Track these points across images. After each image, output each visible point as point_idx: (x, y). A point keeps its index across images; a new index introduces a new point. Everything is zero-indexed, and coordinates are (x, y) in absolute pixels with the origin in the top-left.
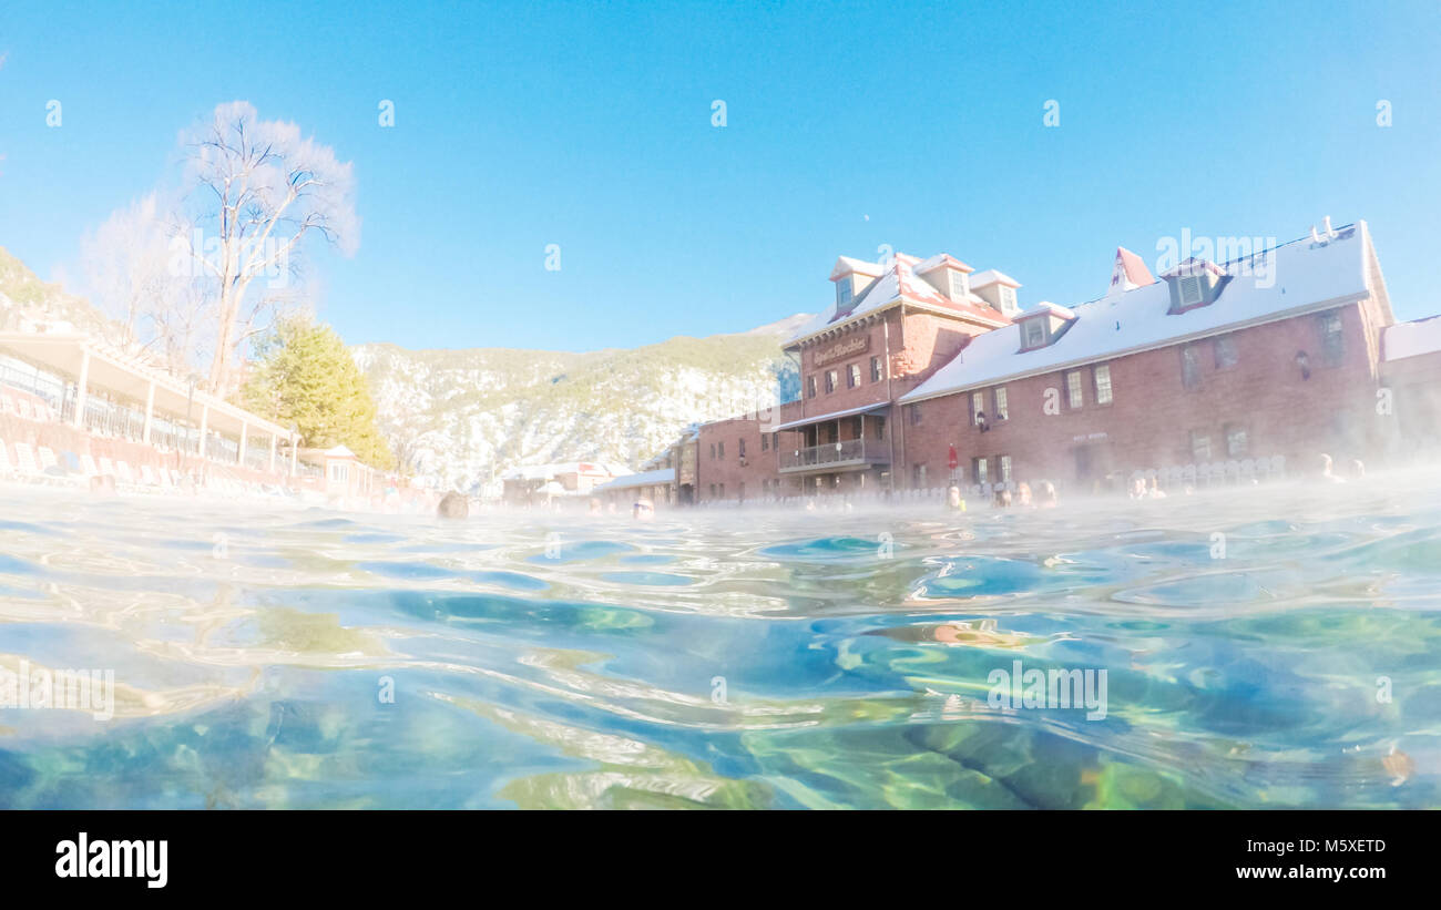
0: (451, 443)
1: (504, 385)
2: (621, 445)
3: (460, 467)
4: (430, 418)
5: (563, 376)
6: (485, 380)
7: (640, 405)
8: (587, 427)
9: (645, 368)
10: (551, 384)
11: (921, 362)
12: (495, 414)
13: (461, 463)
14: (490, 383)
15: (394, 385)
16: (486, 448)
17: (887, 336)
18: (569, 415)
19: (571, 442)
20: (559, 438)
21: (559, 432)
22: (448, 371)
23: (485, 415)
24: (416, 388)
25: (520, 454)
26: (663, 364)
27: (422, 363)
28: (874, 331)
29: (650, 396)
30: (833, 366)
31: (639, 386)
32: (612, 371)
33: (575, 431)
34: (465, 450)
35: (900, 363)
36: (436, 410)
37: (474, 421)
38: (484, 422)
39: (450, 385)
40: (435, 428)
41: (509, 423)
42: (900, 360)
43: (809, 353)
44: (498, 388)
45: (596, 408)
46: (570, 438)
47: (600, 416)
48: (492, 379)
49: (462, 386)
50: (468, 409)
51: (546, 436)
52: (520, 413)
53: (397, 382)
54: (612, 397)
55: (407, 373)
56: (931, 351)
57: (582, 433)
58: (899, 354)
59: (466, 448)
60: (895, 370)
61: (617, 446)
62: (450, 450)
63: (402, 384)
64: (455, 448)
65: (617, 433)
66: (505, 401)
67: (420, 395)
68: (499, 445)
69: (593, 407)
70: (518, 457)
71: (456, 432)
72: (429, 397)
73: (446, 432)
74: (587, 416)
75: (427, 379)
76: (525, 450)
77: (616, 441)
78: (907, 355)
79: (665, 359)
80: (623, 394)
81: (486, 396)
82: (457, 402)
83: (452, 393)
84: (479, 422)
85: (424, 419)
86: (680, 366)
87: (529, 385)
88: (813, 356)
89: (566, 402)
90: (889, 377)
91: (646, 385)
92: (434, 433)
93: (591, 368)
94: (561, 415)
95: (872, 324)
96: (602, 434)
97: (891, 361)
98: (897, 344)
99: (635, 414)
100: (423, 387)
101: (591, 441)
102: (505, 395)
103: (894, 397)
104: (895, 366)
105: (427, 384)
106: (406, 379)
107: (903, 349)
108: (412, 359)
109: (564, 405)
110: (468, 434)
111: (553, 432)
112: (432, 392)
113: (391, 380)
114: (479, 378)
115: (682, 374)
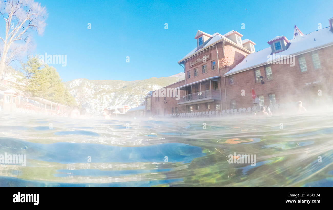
0: (98, 102)
1: (112, 88)
2: (139, 102)
3: (100, 107)
4: (94, 96)
5: (126, 86)
6: (108, 87)
7: (143, 93)
8: (131, 98)
9: (145, 84)
10: (123, 88)
11: (230, 62)
12: (109, 95)
13: (101, 107)
14: (108, 88)
15: (86, 88)
16: (107, 103)
17: (217, 53)
18: (127, 95)
19: (127, 102)
20: (124, 101)
21: (124, 99)
22: (99, 85)
23: (107, 95)
24: (91, 89)
25: (115, 104)
26: (149, 83)
27: (93, 83)
28: (212, 52)
29: (146, 91)
30: (196, 66)
31: (143, 89)
32: (137, 85)
33: (128, 99)
34: (102, 104)
35: (223, 62)
36: (95, 94)
37: (104, 97)
38: (107, 97)
39: (99, 88)
40: (95, 98)
41: (112, 97)
42: (223, 61)
43: (188, 63)
44: (111, 89)
45: (133, 94)
46: (127, 101)
47: (134, 96)
48: (109, 87)
49: (102, 89)
50: (103, 94)
51: (121, 100)
52: (115, 95)
53: (87, 88)
54: (137, 91)
55: (89, 85)
56: (233, 59)
57: (129, 100)
58: (222, 59)
59: (102, 103)
60: (221, 64)
61: (138, 103)
62: (98, 103)
63: (88, 88)
64: (99, 103)
65: (138, 100)
66: (112, 92)
67: (92, 90)
68: (110, 102)
69: (132, 93)
70: (114, 105)
71: (100, 99)
72: (94, 91)
73: (98, 99)
74: (131, 95)
75: (94, 87)
76: (116, 104)
77: (138, 102)
78: (225, 59)
79: (150, 82)
80: (139, 90)
81: (107, 91)
82: (100, 92)
83: (100, 90)
84: (105, 97)
85: (93, 96)
86: (153, 84)
87: (118, 88)
88: (189, 64)
89: (126, 92)
90: (219, 67)
91: (145, 88)
92: (95, 99)
93: (132, 85)
94: (125, 95)
95: (211, 50)
96: (134, 100)
97: (219, 61)
98: (222, 55)
99: (142, 95)
100: (93, 89)
101: (132, 102)
102: (112, 91)
103: (221, 74)
104: (221, 63)
105: (94, 88)
106: (89, 87)
107: (223, 57)
108: (90, 82)
109: (125, 93)
110: (103, 100)
111: (123, 99)
112: (95, 90)
113: (85, 87)
114: (106, 87)
115: (154, 86)
